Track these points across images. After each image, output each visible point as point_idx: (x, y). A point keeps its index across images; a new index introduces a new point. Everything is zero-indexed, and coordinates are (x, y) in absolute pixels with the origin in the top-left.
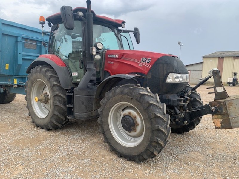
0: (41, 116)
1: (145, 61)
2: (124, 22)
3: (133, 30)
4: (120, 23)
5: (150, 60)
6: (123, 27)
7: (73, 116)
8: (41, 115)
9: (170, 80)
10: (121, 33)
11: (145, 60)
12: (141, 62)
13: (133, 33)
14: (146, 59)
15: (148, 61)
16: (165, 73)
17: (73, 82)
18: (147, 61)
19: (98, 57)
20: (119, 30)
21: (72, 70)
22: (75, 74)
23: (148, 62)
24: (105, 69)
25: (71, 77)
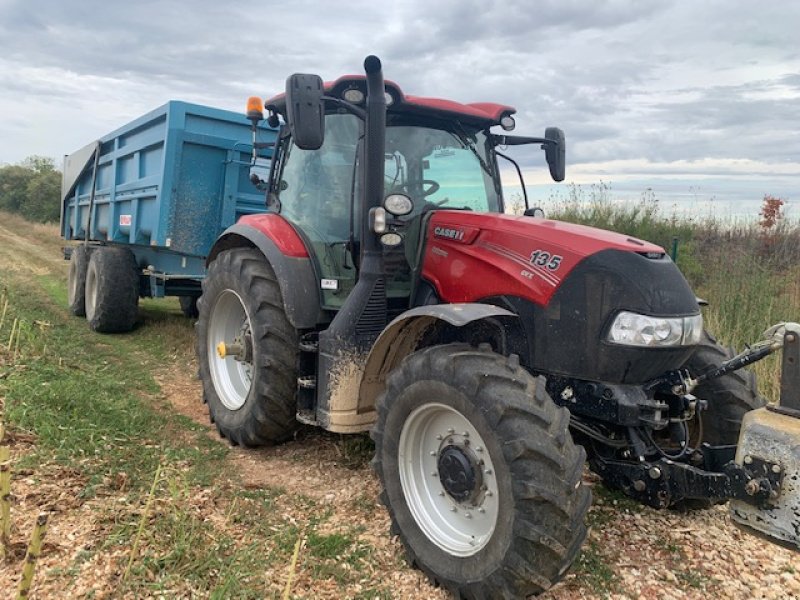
0: (229, 401)
1: (542, 262)
2: (508, 113)
3: (542, 136)
4: (493, 115)
5: (559, 262)
6: (505, 128)
7: (313, 416)
8: (231, 398)
9: (625, 333)
10: (497, 149)
11: (544, 257)
12: (530, 263)
13: (542, 148)
14: (548, 256)
15: (552, 262)
16: (607, 309)
17: (324, 307)
18: (549, 263)
19: (391, 240)
20: (492, 135)
21: (325, 269)
22: (329, 284)
23: (553, 265)
24: (424, 273)
25: (321, 293)
